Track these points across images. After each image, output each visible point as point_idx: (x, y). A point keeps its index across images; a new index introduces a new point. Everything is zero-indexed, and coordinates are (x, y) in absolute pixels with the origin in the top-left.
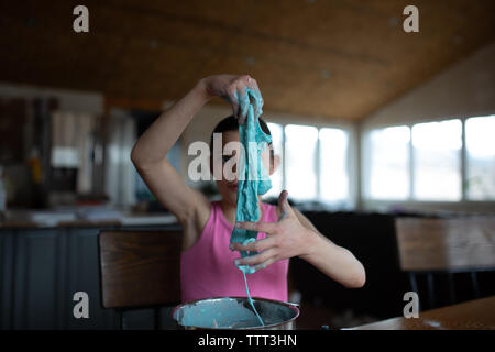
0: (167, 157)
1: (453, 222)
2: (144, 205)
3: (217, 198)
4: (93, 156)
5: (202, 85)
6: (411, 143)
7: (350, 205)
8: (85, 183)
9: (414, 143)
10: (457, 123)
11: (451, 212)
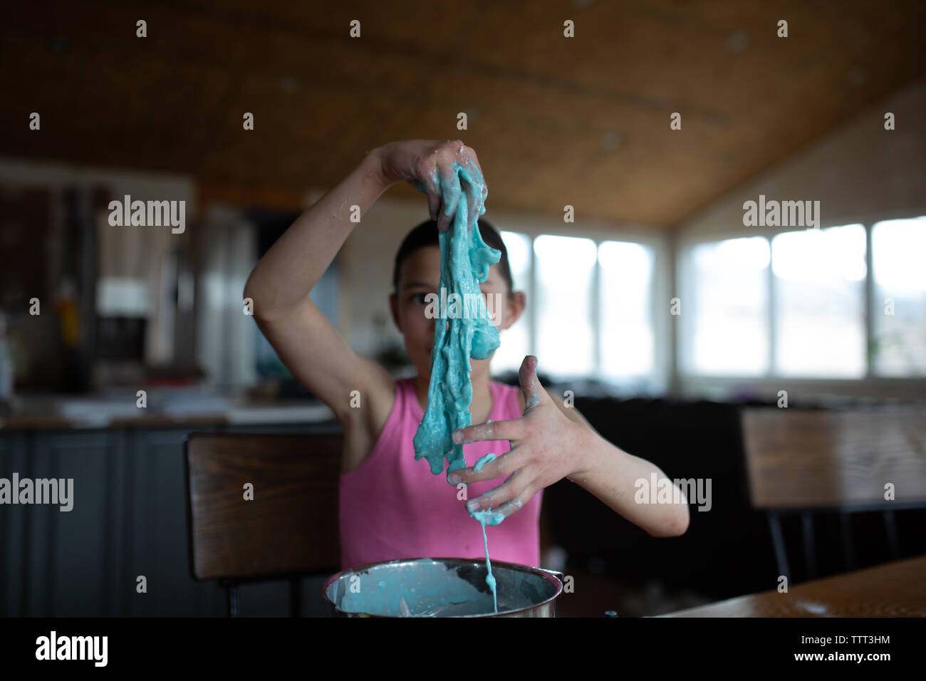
0: (313, 295)
1: (850, 417)
2: (272, 386)
3: (408, 373)
4: (175, 295)
5: (373, 161)
6: (770, 268)
7: (657, 385)
8: (161, 346)
9: (776, 270)
10: (857, 230)
11: (846, 398)
